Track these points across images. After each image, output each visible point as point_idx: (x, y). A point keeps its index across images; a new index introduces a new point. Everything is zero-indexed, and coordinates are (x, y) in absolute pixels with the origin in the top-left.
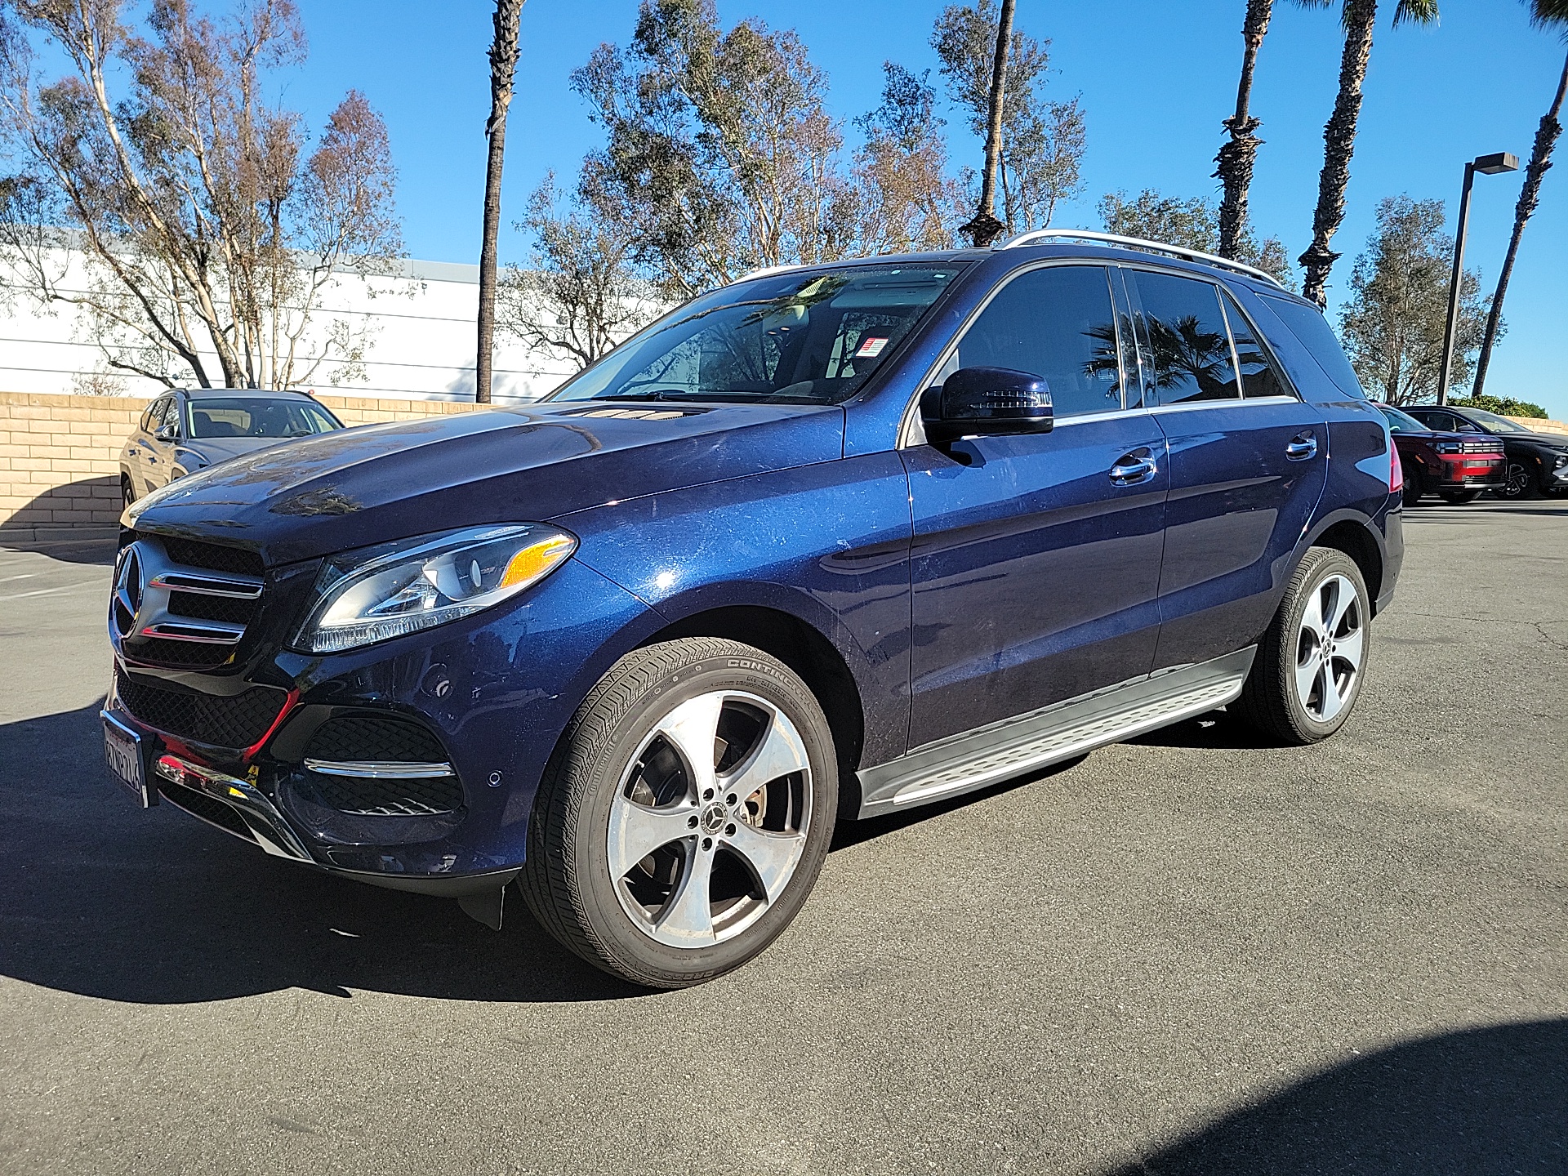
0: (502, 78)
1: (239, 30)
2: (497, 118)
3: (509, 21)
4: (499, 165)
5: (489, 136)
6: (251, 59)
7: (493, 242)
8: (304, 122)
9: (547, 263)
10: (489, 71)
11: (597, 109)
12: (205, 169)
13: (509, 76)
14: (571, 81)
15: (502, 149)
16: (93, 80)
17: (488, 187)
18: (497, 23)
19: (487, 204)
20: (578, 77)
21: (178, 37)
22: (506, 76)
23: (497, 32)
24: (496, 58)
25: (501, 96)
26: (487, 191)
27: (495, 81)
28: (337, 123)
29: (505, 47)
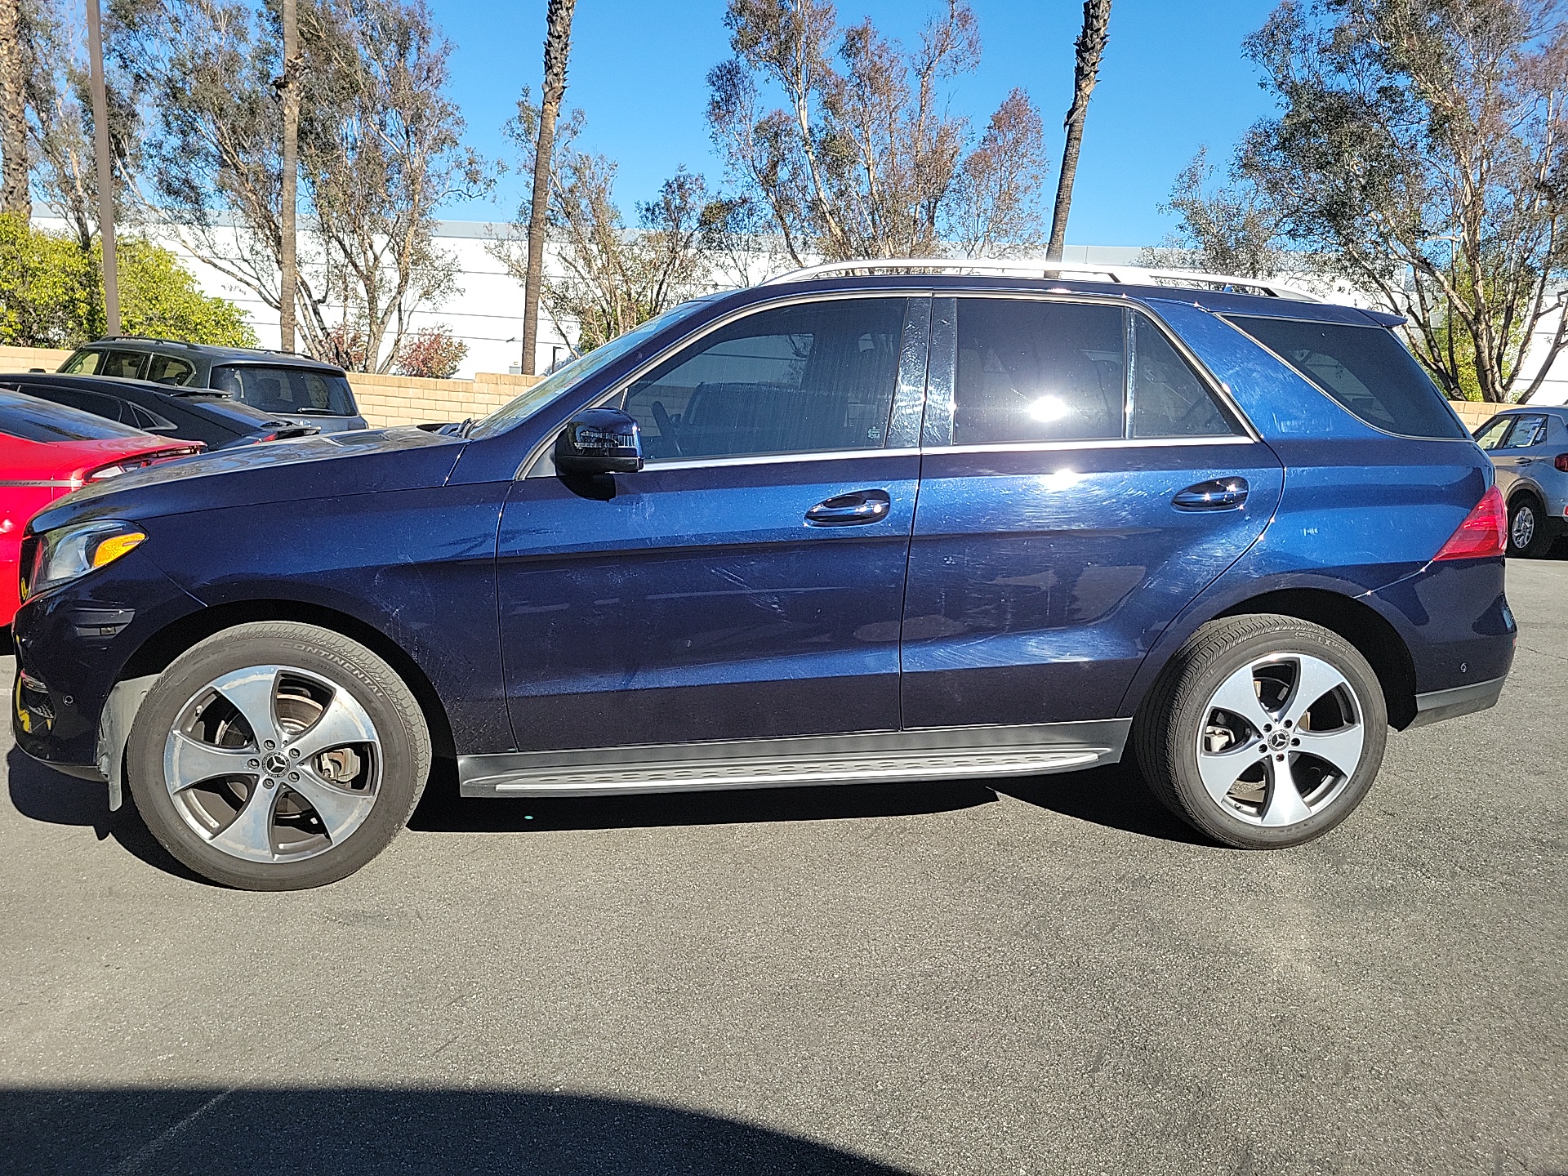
0: (1086, 68)
1: (922, 46)
2: (1077, 109)
3: (1099, 8)
4: (1074, 155)
5: (1068, 127)
6: (930, 72)
7: (1060, 233)
8: (970, 125)
9: (1191, 244)
10: (1074, 62)
11: (1268, 74)
12: (872, 180)
13: (1093, 64)
14: (1242, 48)
15: (1079, 139)
16: (799, 109)
17: (1061, 179)
18: (1087, 13)
19: (1058, 196)
20: (1250, 43)
21: (863, 63)
22: (1090, 65)
23: (1086, 21)
24: (1083, 48)
25: (1084, 85)
26: (1060, 182)
27: (1079, 70)
28: (997, 122)
29: (1091, 36)
